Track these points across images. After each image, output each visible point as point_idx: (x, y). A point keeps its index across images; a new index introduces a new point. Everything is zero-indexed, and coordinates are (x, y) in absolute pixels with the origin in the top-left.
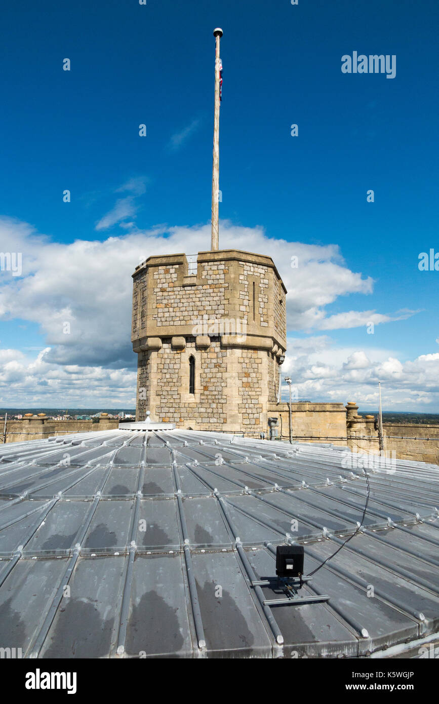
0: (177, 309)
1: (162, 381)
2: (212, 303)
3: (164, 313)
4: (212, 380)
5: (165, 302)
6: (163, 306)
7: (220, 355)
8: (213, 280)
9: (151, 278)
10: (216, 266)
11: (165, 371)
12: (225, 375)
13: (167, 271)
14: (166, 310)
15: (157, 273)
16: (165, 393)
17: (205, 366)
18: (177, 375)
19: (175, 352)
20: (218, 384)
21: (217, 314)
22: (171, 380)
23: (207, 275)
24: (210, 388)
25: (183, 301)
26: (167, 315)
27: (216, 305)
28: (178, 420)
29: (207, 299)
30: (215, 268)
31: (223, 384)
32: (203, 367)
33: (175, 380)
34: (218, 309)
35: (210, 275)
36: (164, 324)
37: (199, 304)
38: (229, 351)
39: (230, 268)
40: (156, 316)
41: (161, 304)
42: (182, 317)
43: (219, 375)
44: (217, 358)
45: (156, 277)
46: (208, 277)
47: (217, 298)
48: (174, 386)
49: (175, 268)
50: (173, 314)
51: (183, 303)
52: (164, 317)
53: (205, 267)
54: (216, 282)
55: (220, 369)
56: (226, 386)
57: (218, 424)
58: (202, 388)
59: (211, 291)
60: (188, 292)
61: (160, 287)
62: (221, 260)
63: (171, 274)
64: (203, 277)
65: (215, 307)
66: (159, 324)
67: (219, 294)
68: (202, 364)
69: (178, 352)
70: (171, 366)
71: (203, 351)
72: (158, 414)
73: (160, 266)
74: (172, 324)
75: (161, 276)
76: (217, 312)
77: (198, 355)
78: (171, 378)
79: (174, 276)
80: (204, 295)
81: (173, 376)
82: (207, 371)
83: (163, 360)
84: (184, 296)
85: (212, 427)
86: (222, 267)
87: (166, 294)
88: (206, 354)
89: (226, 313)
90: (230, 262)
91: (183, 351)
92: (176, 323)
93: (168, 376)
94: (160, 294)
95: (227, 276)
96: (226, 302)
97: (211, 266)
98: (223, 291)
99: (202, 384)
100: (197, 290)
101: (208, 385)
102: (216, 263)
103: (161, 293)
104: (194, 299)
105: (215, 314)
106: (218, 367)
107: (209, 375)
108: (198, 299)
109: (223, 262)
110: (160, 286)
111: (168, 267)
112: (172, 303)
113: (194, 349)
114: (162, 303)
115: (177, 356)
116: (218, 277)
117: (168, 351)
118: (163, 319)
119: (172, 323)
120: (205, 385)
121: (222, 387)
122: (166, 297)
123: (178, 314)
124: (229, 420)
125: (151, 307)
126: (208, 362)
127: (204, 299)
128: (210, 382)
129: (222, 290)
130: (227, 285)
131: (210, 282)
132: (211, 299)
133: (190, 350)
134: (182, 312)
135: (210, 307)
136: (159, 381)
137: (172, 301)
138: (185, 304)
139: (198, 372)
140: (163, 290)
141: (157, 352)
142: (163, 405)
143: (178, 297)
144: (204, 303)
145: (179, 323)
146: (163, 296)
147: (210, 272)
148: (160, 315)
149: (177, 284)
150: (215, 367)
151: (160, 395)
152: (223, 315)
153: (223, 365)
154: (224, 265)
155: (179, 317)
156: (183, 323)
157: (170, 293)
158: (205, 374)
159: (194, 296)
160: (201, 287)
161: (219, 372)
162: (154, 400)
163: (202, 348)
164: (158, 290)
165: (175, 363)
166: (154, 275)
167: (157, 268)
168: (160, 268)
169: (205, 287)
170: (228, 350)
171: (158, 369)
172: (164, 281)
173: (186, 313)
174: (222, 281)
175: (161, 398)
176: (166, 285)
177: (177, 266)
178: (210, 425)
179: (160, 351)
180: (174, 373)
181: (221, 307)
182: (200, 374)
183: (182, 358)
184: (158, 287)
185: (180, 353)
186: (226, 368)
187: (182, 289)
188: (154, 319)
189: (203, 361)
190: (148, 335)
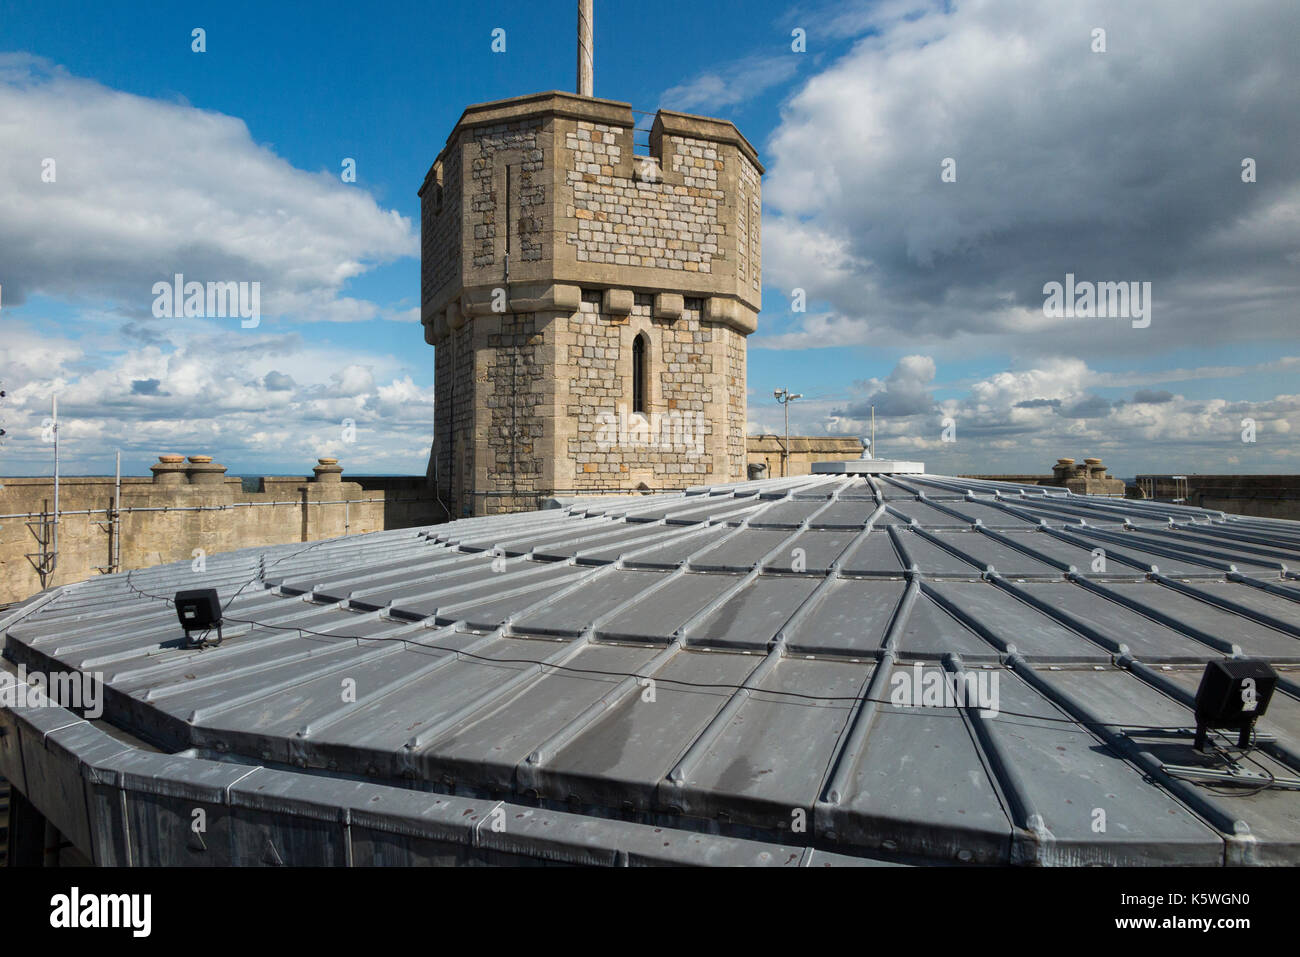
0: (620, 229)
1: (580, 383)
2: (693, 227)
3: (592, 231)
4: (685, 388)
5: (594, 206)
6: (590, 215)
7: (699, 338)
8: (696, 178)
9: (561, 143)
10: (700, 150)
11: (587, 363)
12: (710, 379)
13: (598, 138)
14: (597, 225)
15: (574, 135)
16: (586, 411)
17: (669, 357)
18: (612, 373)
19: (608, 323)
20: (697, 396)
21: (703, 253)
22: (598, 383)
23: (683, 164)
24: (681, 404)
25: (633, 211)
26: (599, 237)
27: (701, 232)
28: (616, 468)
29: (684, 217)
30: (698, 153)
31: (706, 397)
32: (666, 360)
33: (608, 384)
34: (705, 243)
35: (689, 168)
36: (594, 256)
37: (666, 224)
38: (715, 331)
39: (728, 159)
40: (575, 236)
41: (586, 212)
42: (633, 248)
43: (697, 378)
44: (694, 343)
45: (572, 144)
46: (685, 170)
47: (702, 219)
48: (607, 396)
49: (616, 134)
50: (612, 238)
51: (634, 217)
52: (592, 241)
53: (679, 147)
54: (700, 184)
55: (699, 366)
56: (711, 401)
57: (696, 476)
58: (666, 402)
59: (691, 201)
60: (643, 194)
61: (583, 170)
62: (710, 139)
63: (607, 145)
64: (676, 168)
65: (699, 238)
66: (582, 256)
67: (706, 211)
68: (664, 353)
69: (615, 323)
70: (600, 352)
71: (666, 327)
72: (573, 455)
73: (582, 120)
74: (612, 260)
75: (585, 146)
76: (702, 248)
77: (655, 335)
78: (599, 378)
79: (614, 151)
80: (678, 207)
81: (606, 375)
82: (674, 367)
83: (581, 338)
84: (636, 203)
85: (685, 482)
86: (712, 154)
87: (594, 188)
88: (671, 333)
89: (721, 252)
90: (727, 147)
91: (625, 322)
92: (620, 259)
93: (593, 374)
94: (583, 186)
95: (723, 175)
96: (719, 230)
97: (690, 146)
98: (715, 206)
99: (666, 393)
100: (663, 193)
101: (676, 397)
102: (700, 143)
103: (585, 184)
104: (658, 213)
105: (699, 250)
106: (695, 361)
107: (679, 378)
108: (664, 215)
109: (714, 145)
110: (581, 167)
111: (600, 127)
112: (609, 213)
113: (648, 322)
114: (587, 209)
115: (610, 332)
116: (704, 173)
117: (592, 318)
118: (592, 247)
119: (610, 258)
120: (671, 397)
121: (704, 402)
122: (597, 197)
123: (624, 239)
124: (716, 468)
125: (562, 213)
126: (676, 351)
127: (676, 215)
128: (681, 391)
129: (713, 203)
130: (721, 195)
131: (689, 181)
132: (691, 218)
133: (640, 320)
134: (632, 235)
135: (690, 235)
136: (573, 383)
137: (611, 208)
138: (639, 221)
139: (655, 370)
140: (588, 179)
141: (566, 320)
142: (584, 437)
143: (624, 201)
144: (677, 225)
145: (625, 260)
146: (588, 192)
147: (689, 161)
148: (585, 235)
149: (620, 170)
150: (690, 361)
151: (577, 415)
152: (714, 256)
153: (705, 359)
154: (717, 151)
155: (627, 246)
156: (635, 260)
157: (605, 190)
158: (670, 375)
159: (655, 205)
160: (670, 188)
161: (696, 372)
162: (564, 425)
163: (663, 318)
164: (579, 176)
165: (608, 347)
166: (567, 138)
167: (574, 122)
168: (581, 124)
169: (679, 190)
170: (714, 329)
171: (570, 356)
172: (591, 157)
173: (639, 241)
174: (712, 185)
175: (579, 422)
176: (594, 169)
177: (620, 131)
178: (680, 477)
179: (575, 317)
180: (607, 369)
181: (711, 238)
182: (661, 373)
183: (623, 337)
184: (577, 168)
185: (619, 326)
186: (711, 365)
187: (631, 184)
188: (569, 241)
189: (666, 347)
190: (555, 277)
